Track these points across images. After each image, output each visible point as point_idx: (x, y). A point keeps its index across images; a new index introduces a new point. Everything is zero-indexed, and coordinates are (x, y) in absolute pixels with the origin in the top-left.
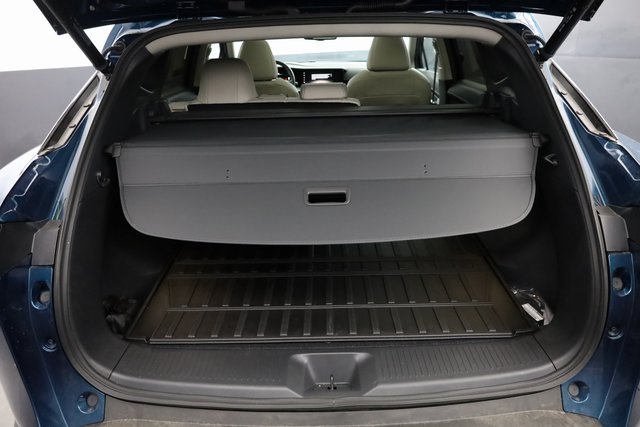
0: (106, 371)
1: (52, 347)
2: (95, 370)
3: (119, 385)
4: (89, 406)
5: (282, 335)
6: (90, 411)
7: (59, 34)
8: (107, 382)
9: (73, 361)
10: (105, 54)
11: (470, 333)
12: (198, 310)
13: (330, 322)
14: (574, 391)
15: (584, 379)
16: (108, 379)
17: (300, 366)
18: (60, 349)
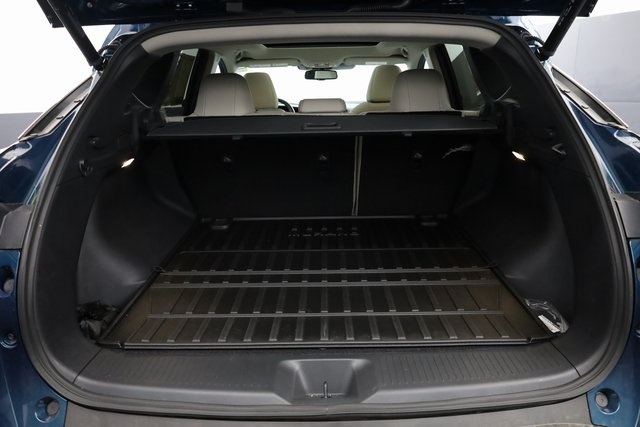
0: (70, 374)
1: (13, 343)
2: (57, 372)
3: (84, 390)
4: (47, 415)
5: (271, 340)
6: (48, 420)
7: (54, 26)
8: (71, 386)
9: (33, 359)
10: (101, 51)
11: (480, 339)
12: (181, 316)
13: (325, 328)
14: (602, 401)
15: (612, 386)
16: (73, 383)
17: (290, 373)
18: (21, 346)
